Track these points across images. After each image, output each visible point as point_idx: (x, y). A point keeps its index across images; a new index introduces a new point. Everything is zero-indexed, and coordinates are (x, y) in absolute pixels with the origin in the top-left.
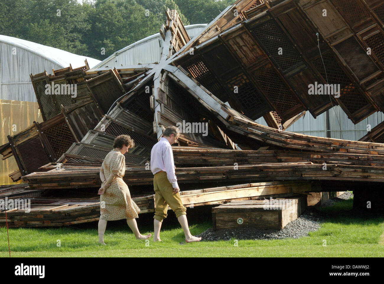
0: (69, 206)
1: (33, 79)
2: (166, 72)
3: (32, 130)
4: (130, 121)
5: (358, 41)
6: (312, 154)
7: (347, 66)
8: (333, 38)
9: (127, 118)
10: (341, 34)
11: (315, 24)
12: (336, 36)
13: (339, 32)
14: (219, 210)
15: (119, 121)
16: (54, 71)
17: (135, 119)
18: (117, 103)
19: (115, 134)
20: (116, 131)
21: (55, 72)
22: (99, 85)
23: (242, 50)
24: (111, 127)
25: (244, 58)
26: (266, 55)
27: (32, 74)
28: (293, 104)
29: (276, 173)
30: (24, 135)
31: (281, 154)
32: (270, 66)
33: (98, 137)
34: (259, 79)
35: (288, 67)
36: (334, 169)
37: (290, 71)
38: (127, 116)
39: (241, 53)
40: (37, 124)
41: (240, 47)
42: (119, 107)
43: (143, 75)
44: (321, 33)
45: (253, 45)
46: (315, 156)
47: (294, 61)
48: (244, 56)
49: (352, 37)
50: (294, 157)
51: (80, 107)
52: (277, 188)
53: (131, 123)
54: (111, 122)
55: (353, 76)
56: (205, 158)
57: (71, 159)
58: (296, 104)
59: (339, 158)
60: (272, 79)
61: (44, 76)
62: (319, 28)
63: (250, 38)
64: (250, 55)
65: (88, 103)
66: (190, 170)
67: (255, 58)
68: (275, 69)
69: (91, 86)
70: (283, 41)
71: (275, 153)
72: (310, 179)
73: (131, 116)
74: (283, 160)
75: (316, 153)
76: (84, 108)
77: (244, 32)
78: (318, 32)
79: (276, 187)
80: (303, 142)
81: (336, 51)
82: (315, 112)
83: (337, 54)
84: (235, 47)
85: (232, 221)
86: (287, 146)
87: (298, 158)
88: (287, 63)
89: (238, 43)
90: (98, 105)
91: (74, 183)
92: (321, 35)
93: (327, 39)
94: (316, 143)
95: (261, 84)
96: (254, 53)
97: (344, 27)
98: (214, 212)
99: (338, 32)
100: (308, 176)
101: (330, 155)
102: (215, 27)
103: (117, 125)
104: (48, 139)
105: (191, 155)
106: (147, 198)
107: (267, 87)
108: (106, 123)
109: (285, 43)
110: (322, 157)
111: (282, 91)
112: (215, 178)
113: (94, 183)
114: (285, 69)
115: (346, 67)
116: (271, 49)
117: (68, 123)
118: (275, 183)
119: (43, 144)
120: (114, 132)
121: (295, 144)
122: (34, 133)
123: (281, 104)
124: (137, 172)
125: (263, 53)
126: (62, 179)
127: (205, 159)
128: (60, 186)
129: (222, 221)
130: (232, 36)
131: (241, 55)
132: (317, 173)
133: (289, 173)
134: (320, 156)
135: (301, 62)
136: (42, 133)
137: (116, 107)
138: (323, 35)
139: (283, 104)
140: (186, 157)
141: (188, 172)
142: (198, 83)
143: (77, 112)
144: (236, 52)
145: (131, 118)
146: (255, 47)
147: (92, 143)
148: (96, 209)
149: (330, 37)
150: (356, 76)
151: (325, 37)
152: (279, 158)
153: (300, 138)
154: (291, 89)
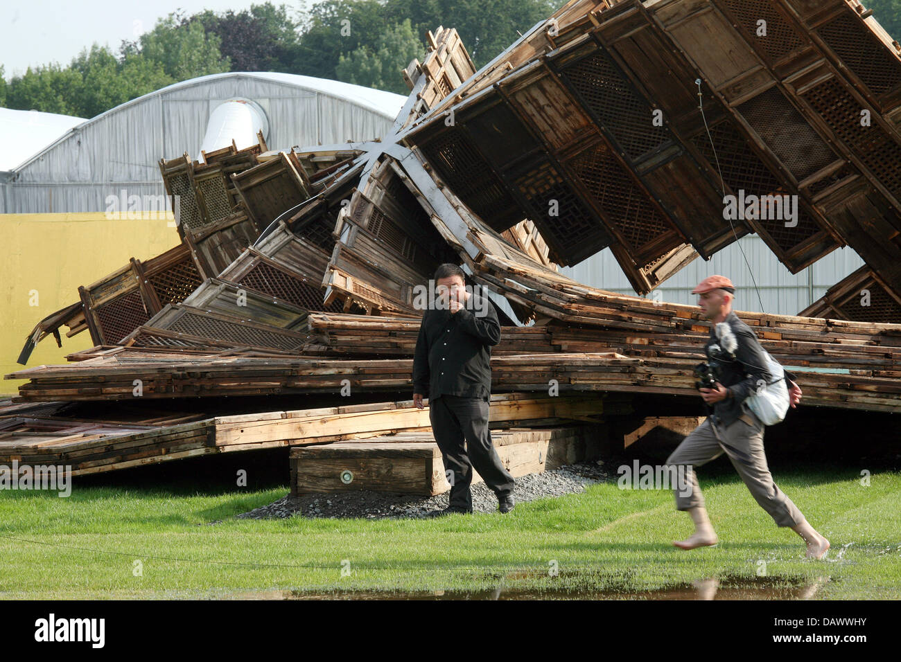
0: (84, 436)
1: (164, 170)
2: (388, 159)
3: (127, 276)
4: (301, 261)
5: (788, 95)
6: (629, 336)
7: (770, 150)
8: (734, 89)
9: (299, 253)
10: (751, 80)
11: (693, 61)
12: (739, 85)
13: (746, 78)
14: (304, 452)
15: (279, 261)
16: (206, 155)
17: (317, 257)
18: (281, 222)
19: (261, 287)
20: (266, 281)
21: (207, 157)
22: (260, 184)
23: (544, 114)
24: (258, 272)
25: (549, 131)
26: (594, 126)
27: (162, 160)
28: (658, 229)
29: (517, 376)
30: (111, 285)
31: (561, 335)
32: (605, 148)
33: (224, 293)
34: (583, 177)
35: (642, 151)
36: (635, 369)
37: (648, 159)
38: (299, 250)
39: (542, 120)
40: (137, 263)
41: (540, 109)
42: (284, 231)
43: (347, 166)
44: (706, 80)
45: (566, 105)
46: (637, 341)
47: (654, 138)
48: (549, 128)
49: (774, 88)
50: (590, 343)
51: (222, 230)
52: (518, 408)
53: (306, 266)
54: (259, 262)
55: (783, 171)
56: (395, 341)
57: (151, 338)
58: (663, 229)
59: (689, 345)
60: (610, 176)
61: (184, 164)
62: (702, 68)
63: (559, 89)
64: (560, 124)
65: (237, 221)
66: (345, 366)
67: (571, 131)
68: (613, 154)
69: (243, 187)
70: (629, 96)
71: (548, 332)
72: (586, 388)
73: (309, 249)
74: (564, 348)
75: (637, 334)
76: (231, 233)
77: (546, 77)
78: (700, 77)
79: (515, 404)
80: (607, 311)
81: (741, 118)
82: (705, 248)
83: (744, 124)
84: (530, 109)
85: (329, 478)
86: (571, 319)
87: (599, 344)
88: (639, 143)
89: (535, 100)
90: (257, 227)
91: (110, 389)
92: (706, 83)
93: (720, 92)
94: (637, 312)
95: (588, 186)
96: (569, 121)
97: (755, 67)
98: (293, 457)
99: (742, 76)
100: (583, 382)
101: (670, 339)
102: (505, 66)
103: (272, 269)
104: (158, 295)
105: (366, 333)
106: (204, 424)
107: (601, 193)
108: (248, 265)
109: (632, 101)
110: (651, 343)
111: (631, 201)
112: (391, 384)
113: (151, 389)
114: (637, 155)
115: (765, 153)
116: (604, 113)
117: (198, 263)
118: (514, 396)
119: (146, 307)
120: (260, 284)
121: (588, 314)
122: (131, 282)
123: (632, 229)
124: (237, 368)
125: (589, 123)
126: (87, 381)
127: (396, 343)
128: (82, 395)
129: (310, 476)
130: (521, 85)
131: (542, 125)
132: (600, 376)
133: (543, 376)
134: (646, 341)
135: (669, 142)
136: (146, 282)
137: (277, 231)
138: (710, 84)
139: (637, 230)
140: (355, 338)
141: (340, 370)
142: (440, 183)
143: (215, 240)
144: (532, 119)
145: (307, 255)
146: (572, 108)
147: (207, 305)
148: (114, 445)
149: (727, 89)
150: (789, 173)
151: (716, 87)
152: (557, 343)
153: (600, 302)
154: (651, 198)
